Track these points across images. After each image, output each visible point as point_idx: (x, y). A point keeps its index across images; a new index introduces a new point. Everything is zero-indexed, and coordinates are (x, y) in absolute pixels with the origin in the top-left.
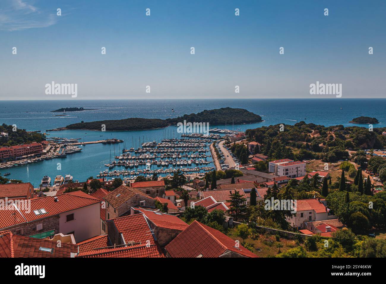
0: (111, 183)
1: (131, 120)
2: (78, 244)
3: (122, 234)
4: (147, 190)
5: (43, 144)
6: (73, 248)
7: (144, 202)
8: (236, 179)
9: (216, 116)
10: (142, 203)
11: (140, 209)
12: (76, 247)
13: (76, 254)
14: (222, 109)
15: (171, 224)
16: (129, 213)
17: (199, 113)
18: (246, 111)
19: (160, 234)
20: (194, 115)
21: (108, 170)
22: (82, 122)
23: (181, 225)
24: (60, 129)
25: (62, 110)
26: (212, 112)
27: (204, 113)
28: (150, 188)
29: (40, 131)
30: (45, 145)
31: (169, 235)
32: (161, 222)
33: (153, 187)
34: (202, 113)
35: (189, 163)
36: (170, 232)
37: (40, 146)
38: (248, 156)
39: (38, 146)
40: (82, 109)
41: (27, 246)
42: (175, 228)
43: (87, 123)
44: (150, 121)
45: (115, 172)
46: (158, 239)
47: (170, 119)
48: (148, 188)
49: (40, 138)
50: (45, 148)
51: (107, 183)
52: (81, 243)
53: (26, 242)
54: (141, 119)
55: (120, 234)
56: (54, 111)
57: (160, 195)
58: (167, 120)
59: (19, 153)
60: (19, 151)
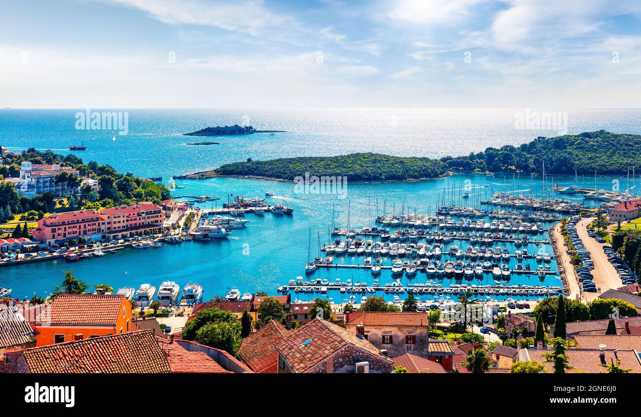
0: (306, 308)
4: (385, 332)
5: (165, 208)
9: (570, 153)
10: (361, 368)
14: (586, 135)
17: (524, 147)
20: (512, 149)
21: (301, 277)
22: (249, 160)
24: (203, 177)
26: (560, 143)
27: (539, 146)
28: (392, 329)
29: (160, 179)
30: (169, 209)
33: (400, 327)
34: (533, 144)
37: (159, 212)
39: (155, 212)
40: (248, 131)
43: (258, 163)
44: (401, 161)
45: (319, 282)
47: (449, 158)
48: (388, 329)
49: (158, 194)
50: (168, 217)
51: (297, 308)
54: (380, 156)
56: (191, 134)
57: (416, 349)
58: (444, 160)
59: (117, 225)
60: (117, 220)
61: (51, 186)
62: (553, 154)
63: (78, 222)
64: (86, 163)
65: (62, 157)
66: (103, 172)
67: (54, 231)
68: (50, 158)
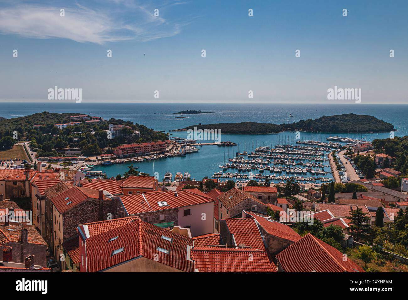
0: (224, 184)
1: (245, 123)
2: (194, 238)
3: (233, 236)
5: (167, 143)
6: (189, 241)
7: (256, 207)
8: (358, 194)
9: (337, 123)
10: (254, 208)
11: (251, 214)
12: (192, 240)
13: (192, 247)
14: (345, 115)
15: (283, 234)
16: (240, 216)
17: (316, 120)
18: (374, 118)
19: (271, 242)
20: (311, 120)
21: (222, 171)
22: (200, 124)
23: (294, 236)
24: (181, 130)
25: (184, 112)
26: (333, 118)
27: (323, 120)
28: (262, 193)
29: (164, 131)
30: (168, 143)
31: (280, 244)
32: (273, 230)
33: (265, 193)
34: (320, 119)
35: (304, 172)
36: (282, 241)
37: (165, 144)
38: (374, 170)
39: (163, 145)
40: (200, 112)
41: (152, 233)
42: (286, 237)
43: (204, 125)
44: (264, 125)
45: (229, 174)
46: (269, 246)
47: (284, 124)
48: (260, 194)
49: (164, 137)
50: (168, 146)
51: (221, 184)
52: (196, 238)
53: (151, 229)
54: (255, 123)
55: (231, 235)
56: (176, 114)
57: (272, 202)
58: (282, 125)
59: (148, 150)
60: (148, 147)
61: (121, 134)
62: (329, 123)
63: (132, 148)
64: (135, 124)
65: (125, 122)
66: (142, 128)
67: (123, 151)
68: (120, 122)
